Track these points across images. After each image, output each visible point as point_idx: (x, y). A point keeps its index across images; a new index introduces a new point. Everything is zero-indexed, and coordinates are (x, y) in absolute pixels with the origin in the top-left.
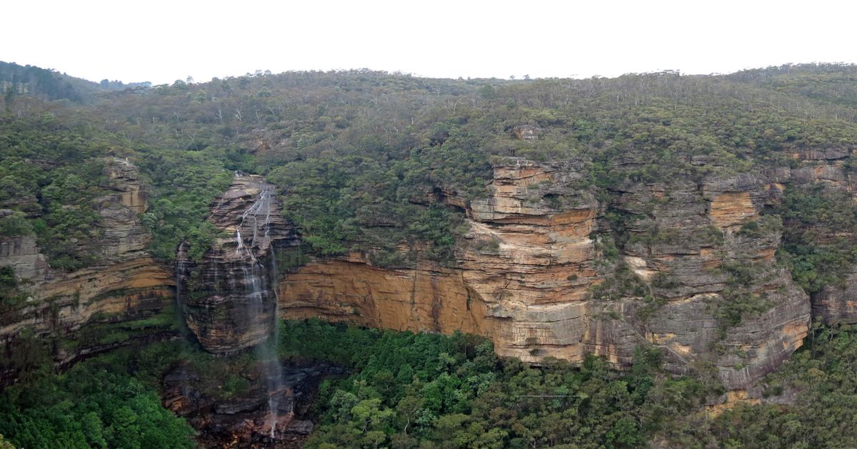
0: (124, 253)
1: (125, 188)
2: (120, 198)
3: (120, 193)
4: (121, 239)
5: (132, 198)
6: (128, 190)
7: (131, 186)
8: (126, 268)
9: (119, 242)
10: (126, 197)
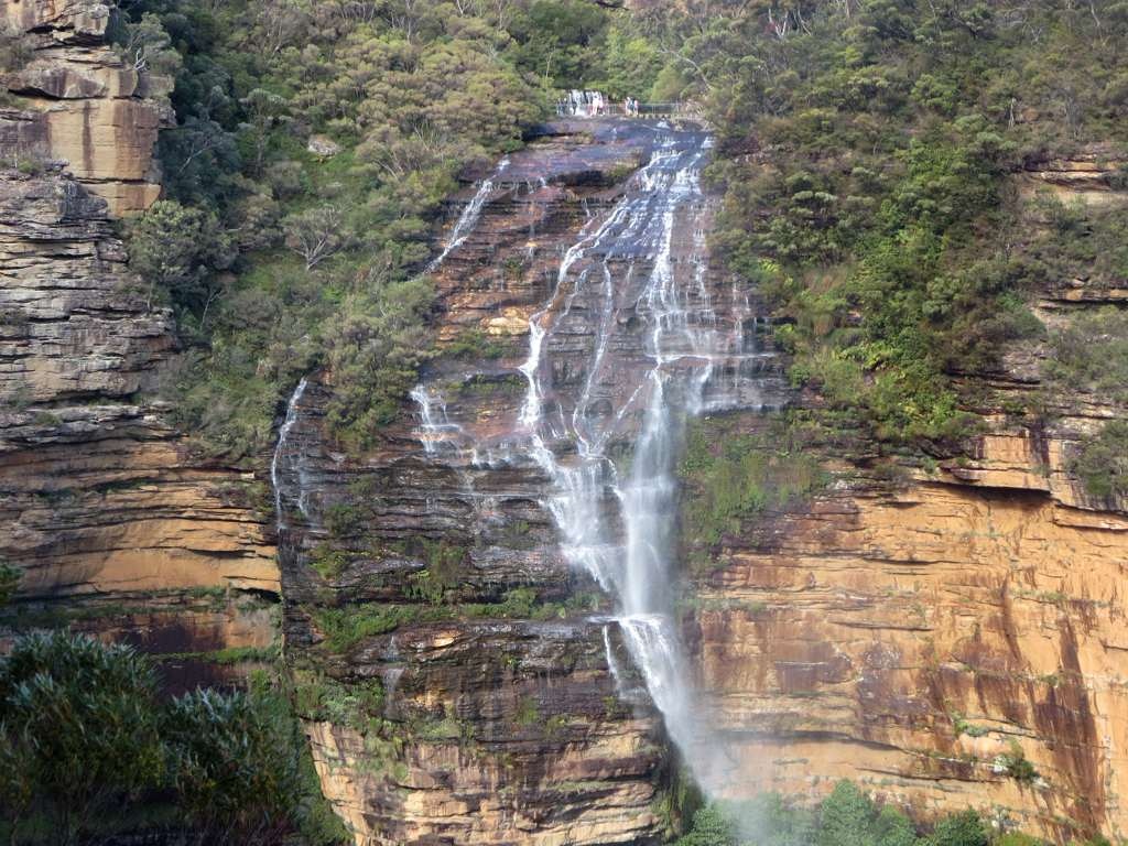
0: (53, 403)
1: (60, 80)
2: (39, 129)
3: (39, 104)
4: (38, 329)
5: (87, 132)
6: (71, 89)
7: (83, 71)
8: (65, 483)
9: (26, 339)
10: (65, 124)
